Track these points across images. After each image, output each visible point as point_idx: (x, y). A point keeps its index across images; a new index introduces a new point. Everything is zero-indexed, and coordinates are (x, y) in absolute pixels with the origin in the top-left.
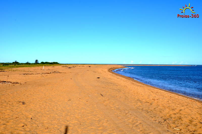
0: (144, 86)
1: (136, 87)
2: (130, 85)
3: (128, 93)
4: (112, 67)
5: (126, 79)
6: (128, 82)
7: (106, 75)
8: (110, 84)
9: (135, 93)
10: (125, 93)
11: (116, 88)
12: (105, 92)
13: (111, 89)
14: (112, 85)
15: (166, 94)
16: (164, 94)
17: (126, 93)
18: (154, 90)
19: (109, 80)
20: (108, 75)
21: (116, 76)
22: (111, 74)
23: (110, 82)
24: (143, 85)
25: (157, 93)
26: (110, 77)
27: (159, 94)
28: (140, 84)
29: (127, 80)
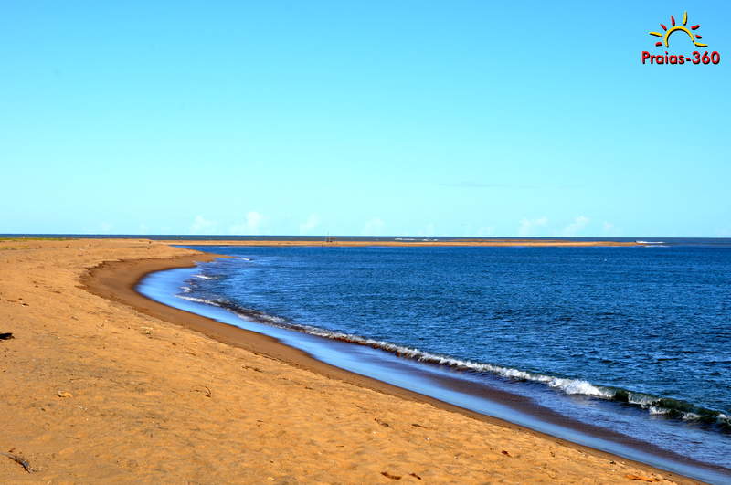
0: (332, 382)
1: (278, 394)
2: (233, 377)
3: (220, 437)
4: (114, 253)
5: (212, 338)
6: (222, 357)
7: (61, 312)
8: (94, 381)
9: (262, 436)
10: (191, 440)
11: (129, 407)
12: (46, 437)
13: (92, 410)
14: (102, 382)
15: (476, 436)
16: (461, 438)
17: (200, 434)
18: (398, 411)
19: (82, 347)
20: (77, 314)
21: (134, 318)
22: (104, 304)
23: (88, 361)
24: (323, 379)
25: (417, 431)
26: (90, 324)
27: (432, 436)
28: (305, 373)
29: (216, 348)
